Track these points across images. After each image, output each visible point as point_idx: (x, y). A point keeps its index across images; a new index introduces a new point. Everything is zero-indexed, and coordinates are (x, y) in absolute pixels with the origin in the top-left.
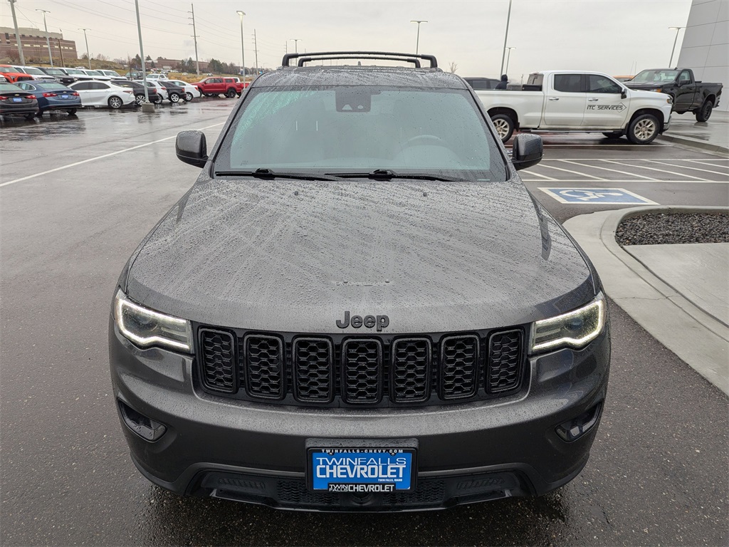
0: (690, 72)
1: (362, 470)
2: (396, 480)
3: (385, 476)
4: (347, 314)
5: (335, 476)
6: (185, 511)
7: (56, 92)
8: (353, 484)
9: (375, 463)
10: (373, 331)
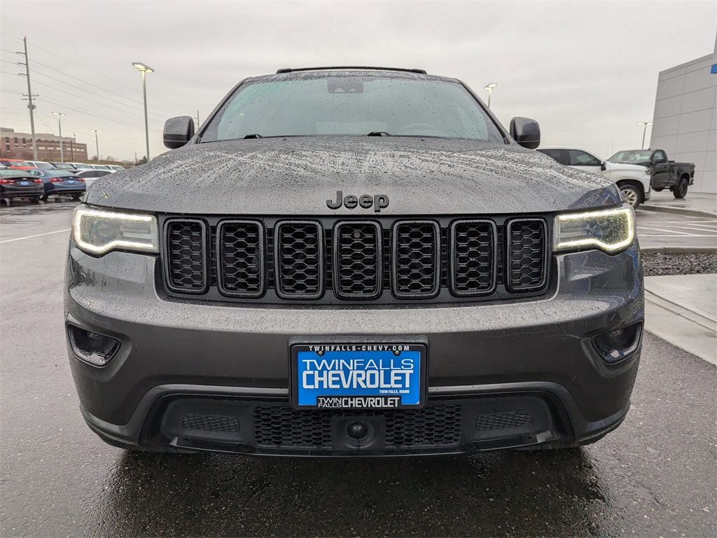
0: (663, 152)
1: (359, 378)
2: (401, 391)
3: (388, 386)
4: (340, 194)
5: (325, 386)
6: (144, 497)
7: (62, 178)
8: (348, 397)
9: (375, 366)
10: (371, 211)
